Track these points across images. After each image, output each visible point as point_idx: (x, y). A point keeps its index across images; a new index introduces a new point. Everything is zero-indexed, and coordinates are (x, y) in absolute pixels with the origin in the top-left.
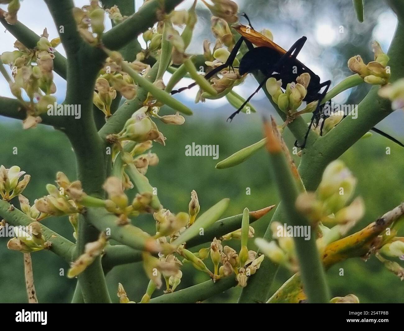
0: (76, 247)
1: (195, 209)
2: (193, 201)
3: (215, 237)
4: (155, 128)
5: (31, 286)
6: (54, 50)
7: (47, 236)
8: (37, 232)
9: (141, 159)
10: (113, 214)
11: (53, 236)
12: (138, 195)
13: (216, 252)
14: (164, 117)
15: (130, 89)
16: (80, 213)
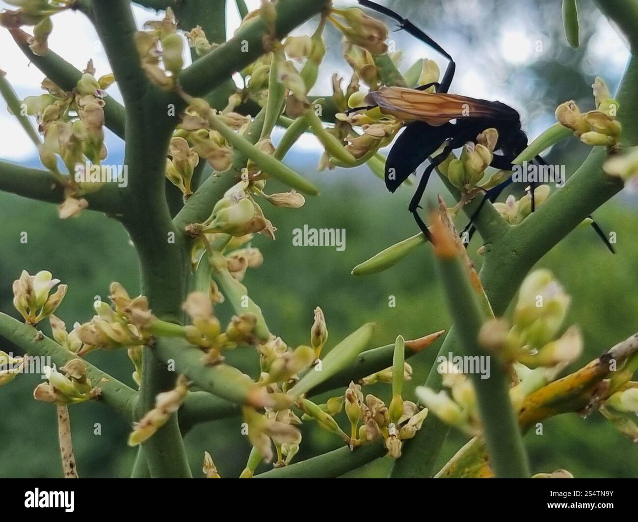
0: (138, 396)
1: (320, 336)
2: (318, 324)
3: (352, 381)
4: (260, 214)
5: (68, 455)
6: (103, 93)
7: (95, 379)
8: (80, 373)
9: (236, 257)
10: (196, 348)
11: (103, 380)
12: (235, 318)
13: (354, 403)
14: (273, 196)
15: (223, 155)
16: (145, 345)
